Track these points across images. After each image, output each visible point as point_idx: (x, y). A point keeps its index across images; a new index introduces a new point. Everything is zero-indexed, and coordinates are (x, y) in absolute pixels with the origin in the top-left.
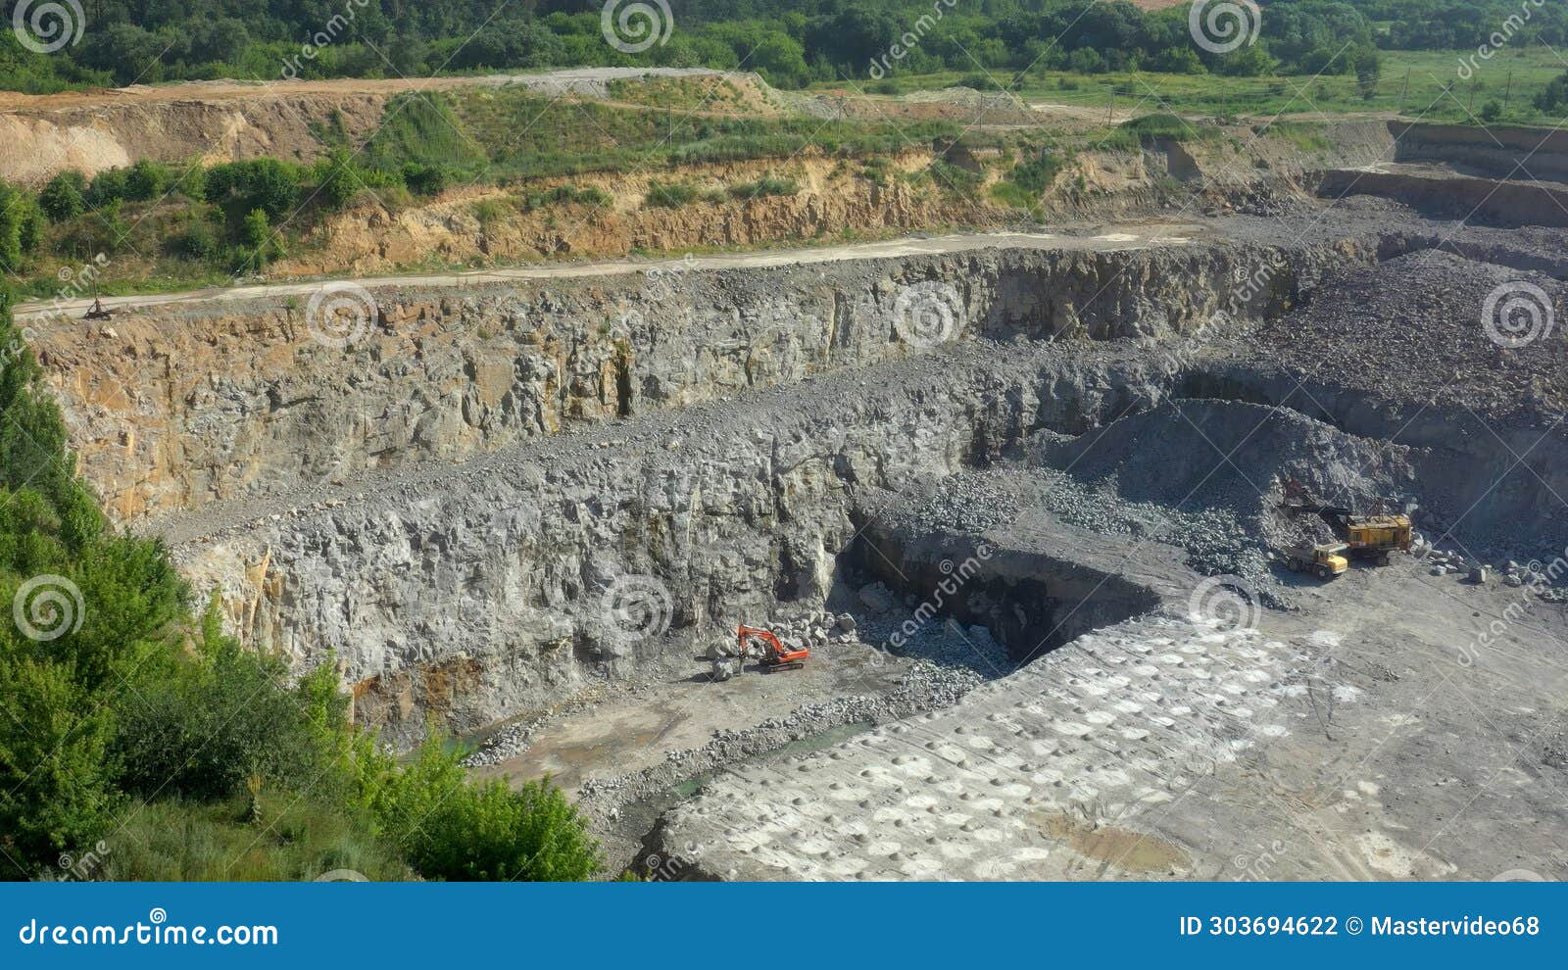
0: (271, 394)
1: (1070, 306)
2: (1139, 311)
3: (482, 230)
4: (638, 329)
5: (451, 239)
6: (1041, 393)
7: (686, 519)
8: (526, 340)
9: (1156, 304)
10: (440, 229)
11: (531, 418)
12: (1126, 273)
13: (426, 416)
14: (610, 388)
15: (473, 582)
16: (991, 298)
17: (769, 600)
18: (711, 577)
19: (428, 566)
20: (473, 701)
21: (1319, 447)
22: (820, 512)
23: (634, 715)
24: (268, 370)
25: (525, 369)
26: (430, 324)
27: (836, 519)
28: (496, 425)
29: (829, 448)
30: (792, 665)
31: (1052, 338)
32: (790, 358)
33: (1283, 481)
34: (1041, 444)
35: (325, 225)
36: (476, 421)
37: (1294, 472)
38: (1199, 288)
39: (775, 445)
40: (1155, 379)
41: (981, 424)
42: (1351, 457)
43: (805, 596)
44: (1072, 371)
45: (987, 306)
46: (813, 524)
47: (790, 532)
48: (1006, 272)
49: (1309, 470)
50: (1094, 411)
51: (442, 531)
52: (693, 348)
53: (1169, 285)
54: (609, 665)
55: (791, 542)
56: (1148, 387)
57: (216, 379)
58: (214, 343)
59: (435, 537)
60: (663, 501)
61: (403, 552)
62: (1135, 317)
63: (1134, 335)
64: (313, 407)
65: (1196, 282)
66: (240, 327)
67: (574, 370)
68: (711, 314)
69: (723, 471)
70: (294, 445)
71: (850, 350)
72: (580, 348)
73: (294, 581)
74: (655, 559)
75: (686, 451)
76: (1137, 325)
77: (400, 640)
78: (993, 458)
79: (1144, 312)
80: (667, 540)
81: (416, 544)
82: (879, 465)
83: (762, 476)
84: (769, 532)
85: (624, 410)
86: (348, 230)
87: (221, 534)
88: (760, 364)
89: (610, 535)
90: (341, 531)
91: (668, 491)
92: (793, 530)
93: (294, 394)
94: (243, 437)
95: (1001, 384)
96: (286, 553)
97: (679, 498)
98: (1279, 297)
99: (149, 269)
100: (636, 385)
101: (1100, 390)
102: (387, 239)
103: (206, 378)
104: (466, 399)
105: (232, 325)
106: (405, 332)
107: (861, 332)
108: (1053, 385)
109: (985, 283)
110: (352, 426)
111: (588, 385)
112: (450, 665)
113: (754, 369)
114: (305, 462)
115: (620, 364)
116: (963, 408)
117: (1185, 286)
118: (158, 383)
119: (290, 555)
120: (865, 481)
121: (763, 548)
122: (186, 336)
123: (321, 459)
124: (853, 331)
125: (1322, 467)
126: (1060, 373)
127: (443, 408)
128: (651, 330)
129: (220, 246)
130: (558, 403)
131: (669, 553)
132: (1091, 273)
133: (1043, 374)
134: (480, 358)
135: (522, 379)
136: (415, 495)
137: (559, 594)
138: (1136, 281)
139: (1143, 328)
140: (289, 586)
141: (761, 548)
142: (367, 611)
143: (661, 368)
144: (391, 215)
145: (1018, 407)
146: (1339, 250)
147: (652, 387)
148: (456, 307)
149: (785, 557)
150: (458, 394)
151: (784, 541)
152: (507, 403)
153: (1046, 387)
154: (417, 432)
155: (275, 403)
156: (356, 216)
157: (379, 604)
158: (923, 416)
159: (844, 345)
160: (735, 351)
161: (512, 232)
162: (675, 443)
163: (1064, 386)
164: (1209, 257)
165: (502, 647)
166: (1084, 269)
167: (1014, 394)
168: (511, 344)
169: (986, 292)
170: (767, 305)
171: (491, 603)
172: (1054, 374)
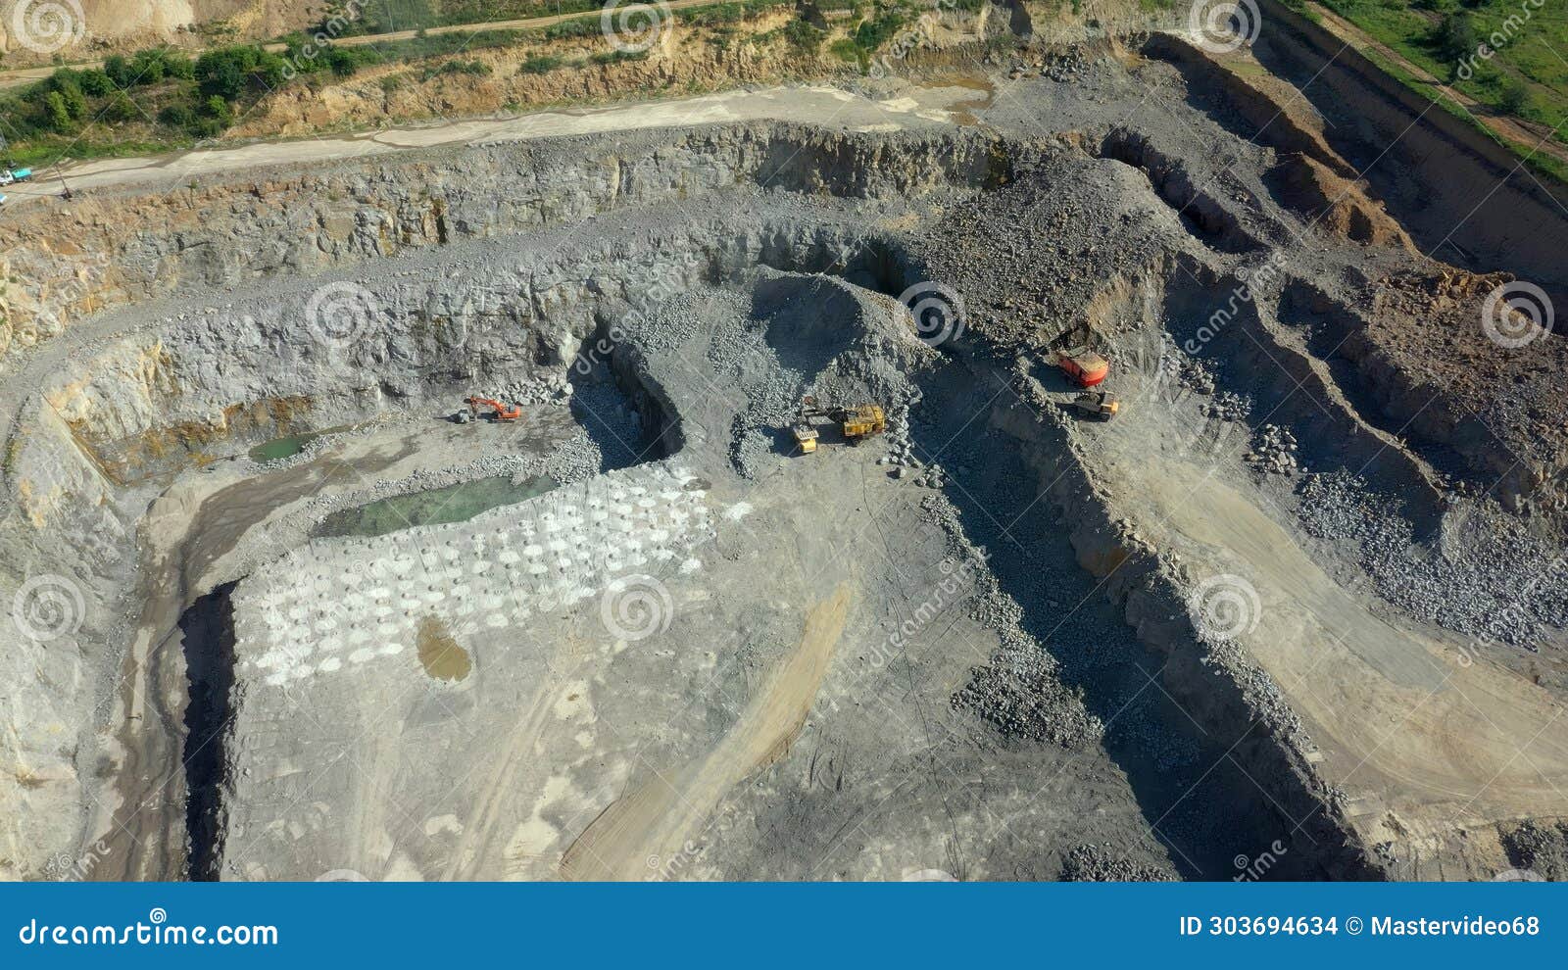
0: (179, 241)
1: (817, 172)
2: (869, 180)
3: (386, 97)
4: (450, 192)
5: (362, 105)
6: (764, 241)
7: (464, 321)
8: (363, 201)
9: (885, 176)
10: (354, 98)
11: (369, 249)
12: (860, 154)
13: (291, 249)
14: (430, 226)
15: (306, 354)
16: (762, 157)
17: (530, 365)
18: (482, 353)
19: (272, 347)
20: (308, 417)
21: (869, 346)
22: (570, 314)
23: (388, 443)
24: (177, 226)
25: (362, 221)
26: (292, 193)
27: (585, 320)
28: (344, 252)
29: (579, 275)
30: (506, 420)
31: (801, 191)
32: (578, 205)
33: (839, 364)
34: (755, 276)
35: (265, 100)
36: (329, 249)
37: (848, 360)
38: (927, 165)
39: (532, 277)
40: (847, 243)
41: (715, 258)
42: (892, 357)
43: (554, 364)
44: (788, 228)
45: (759, 162)
46: (563, 322)
47: (544, 329)
48: (775, 141)
49: (858, 360)
50: (801, 257)
51: (279, 328)
52: (495, 202)
53: (899, 162)
54: (405, 400)
55: (544, 333)
56: (841, 246)
57: (140, 234)
58: (138, 213)
59: (275, 332)
60: (442, 310)
61: (257, 339)
62: (866, 185)
63: (862, 197)
64: (208, 247)
65: (924, 160)
66: (158, 202)
67: (402, 218)
68: (514, 177)
69: (490, 292)
70: (198, 267)
71: (634, 196)
72: (405, 205)
73: (178, 357)
74: (438, 340)
75: (462, 280)
76: (866, 190)
77: (257, 385)
78: (724, 279)
79: (873, 182)
80: (448, 331)
81: (264, 334)
82: (622, 286)
83: (522, 294)
84: (528, 327)
85: (442, 240)
86: (282, 104)
87: (131, 332)
88: (551, 210)
89: (405, 329)
90: (210, 330)
91: (445, 304)
92: (547, 324)
93: (193, 240)
94: (162, 267)
95: (733, 233)
96: (171, 342)
97: (453, 309)
98: (996, 175)
99: (148, 132)
100: (450, 226)
101: (806, 244)
102: (308, 110)
103: (133, 233)
104: (319, 239)
105: (152, 201)
106: (275, 199)
107: (641, 184)
108: (772, 237)
109: (757, 148)
110: (237, 258)
111: (414, 226)
112: (292, 399)
113: (547, 213)
114: (206, 277)
115: (437, 212)
116: (698, 248)
117: (914, 162)
118: (101, 240)
119: (175, 343)
120: (611, 294)
121: (522, 337)
122: (118, 209)
123: (216, 276)
124: (634, 184)
125: (867, 360)
126: (780, 228)
127: (302, 245)
128: (460, 192)
129: (194, 118)
130: (393, 236)
131: (450, 341)
132: (833, 151)
133: (768, 228)
134: (329, 214)
135: (361, 225)
136: (265, 306)
137: (370, 359)
138: (870, 156)
139: (871, 193)
140: (175, 359)
141: (519, 336)
142: (231, 369)
143: (468, 216)
144: (312, 93)
145: (744, 249)
146: (1061, 140)
147: (462, 226)
148: (311, 183)
149: (540, 340)
150: (313, 237)
151: (539, 333)
152: (351, 239)
153: (768, 237)
154: (285, 258)
155: (181, 247)
156: (288, 95)
157: (242, 365)
158: (659, 256)
159: (628, 193)
160: (533, 202)
161: (410, 97)
162: (456, 274)
163: (780, 238)
164: (941, 141)
165: (325, 390)
166: (829, 147)
167: (742, 240)
168: (355, 205)
169: (759, 154)
170: (558, 172)
171: (319, 366)
172: (775, 228)
